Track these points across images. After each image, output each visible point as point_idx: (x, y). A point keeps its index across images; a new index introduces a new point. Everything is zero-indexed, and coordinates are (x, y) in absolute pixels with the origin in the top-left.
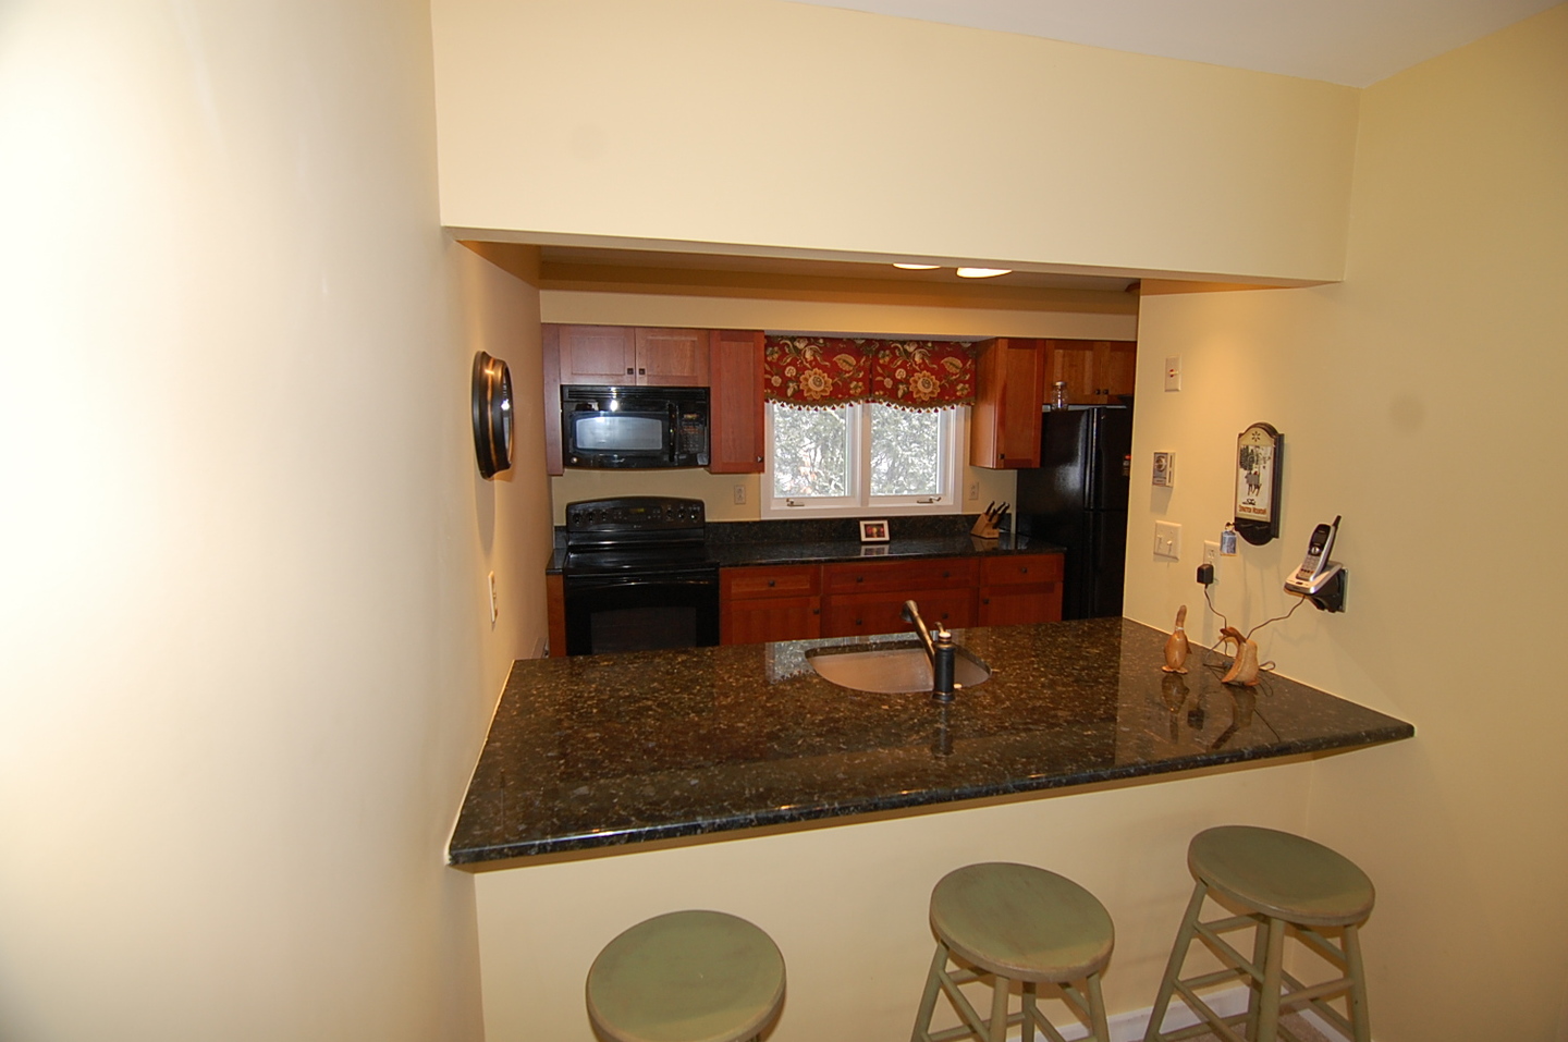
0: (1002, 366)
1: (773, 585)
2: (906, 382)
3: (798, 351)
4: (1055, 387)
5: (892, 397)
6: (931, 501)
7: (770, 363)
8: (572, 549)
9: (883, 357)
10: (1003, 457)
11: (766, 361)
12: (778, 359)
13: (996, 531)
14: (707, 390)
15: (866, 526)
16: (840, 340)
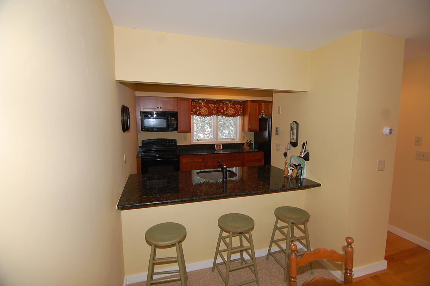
0: (249, 107)
1: (193, 160)
2: (226, 110)
3: (200, 103)
4: (262, 112)
5: (223, 114)
6: (233, 140)
7: (193, 106)
8: (143, 152)
9: (221, 104)
10: (250, 129)
11: (192, 105)
12: (195, 105)
13: (249, 147)
14: (177, 112)
15: (217, 146)
16: (210, 100)
